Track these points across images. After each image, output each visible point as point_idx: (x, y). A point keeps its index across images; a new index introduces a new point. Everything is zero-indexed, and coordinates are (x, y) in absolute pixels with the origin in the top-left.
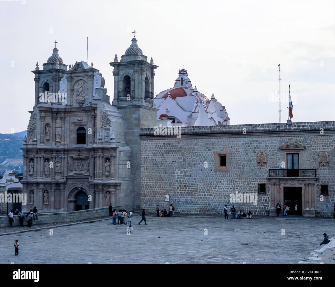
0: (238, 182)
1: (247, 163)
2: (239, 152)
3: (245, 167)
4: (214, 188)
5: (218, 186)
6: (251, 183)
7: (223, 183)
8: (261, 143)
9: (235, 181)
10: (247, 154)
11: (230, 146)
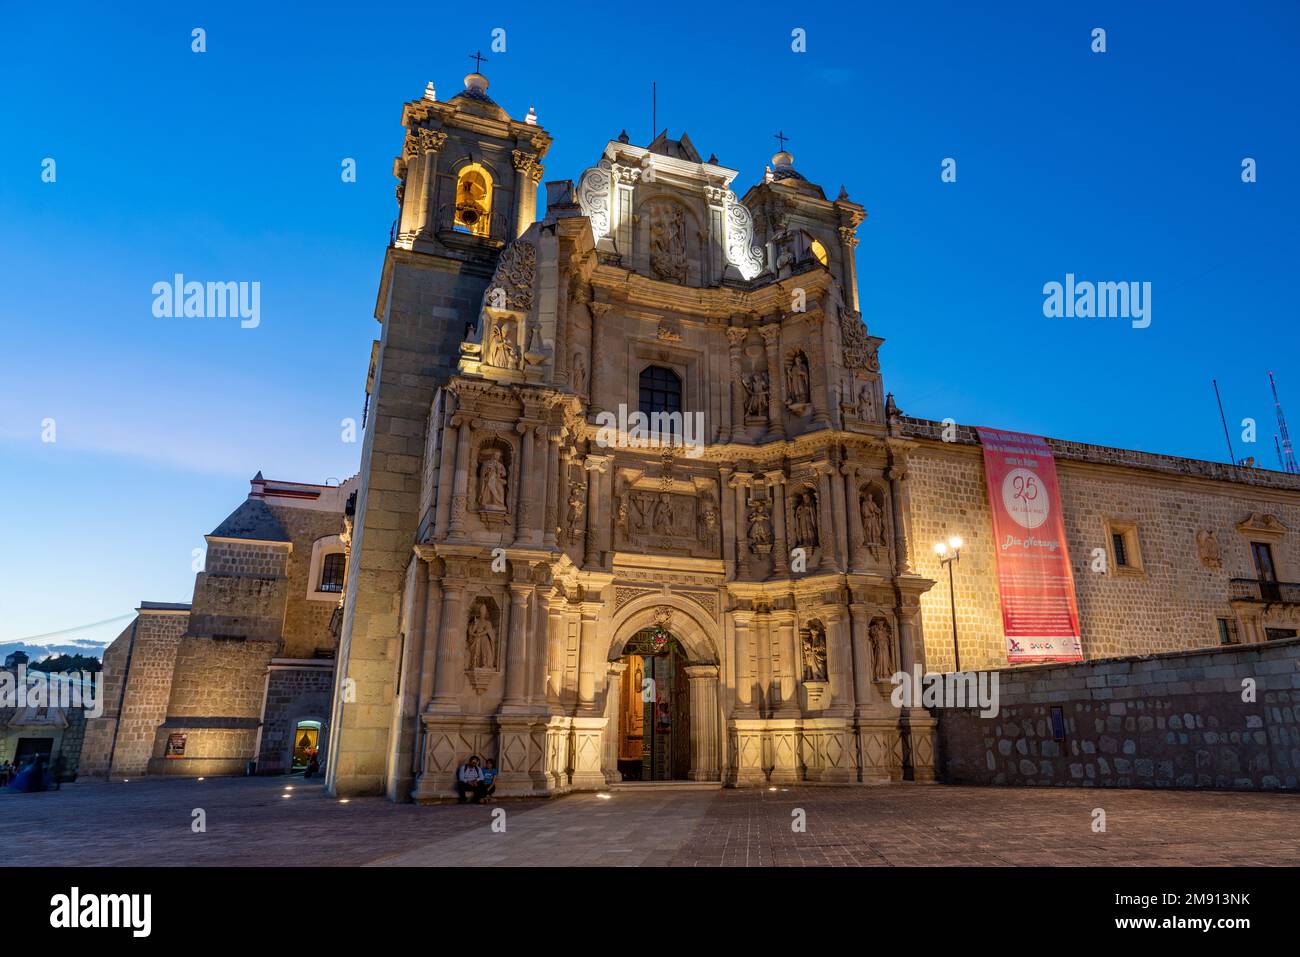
0: (1170, 610)
1: (1180, 560)
2: (1158, 525)
3: (1178, 570)
4: (1117, 628)
5: (1128, 622)
6: (1198, 615)
7: (1136, 612)
8: (1198, 509)
9: (1163, 607)
10: (1175, 534)
11: (1135, 506)
